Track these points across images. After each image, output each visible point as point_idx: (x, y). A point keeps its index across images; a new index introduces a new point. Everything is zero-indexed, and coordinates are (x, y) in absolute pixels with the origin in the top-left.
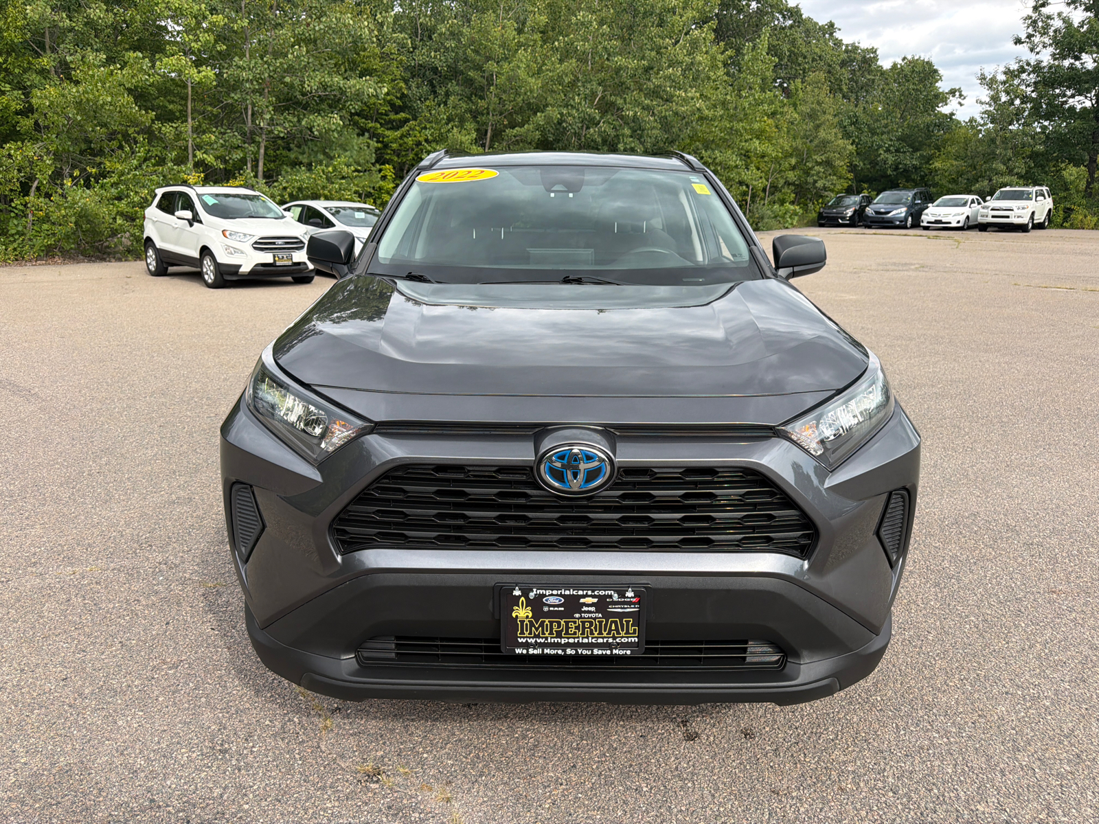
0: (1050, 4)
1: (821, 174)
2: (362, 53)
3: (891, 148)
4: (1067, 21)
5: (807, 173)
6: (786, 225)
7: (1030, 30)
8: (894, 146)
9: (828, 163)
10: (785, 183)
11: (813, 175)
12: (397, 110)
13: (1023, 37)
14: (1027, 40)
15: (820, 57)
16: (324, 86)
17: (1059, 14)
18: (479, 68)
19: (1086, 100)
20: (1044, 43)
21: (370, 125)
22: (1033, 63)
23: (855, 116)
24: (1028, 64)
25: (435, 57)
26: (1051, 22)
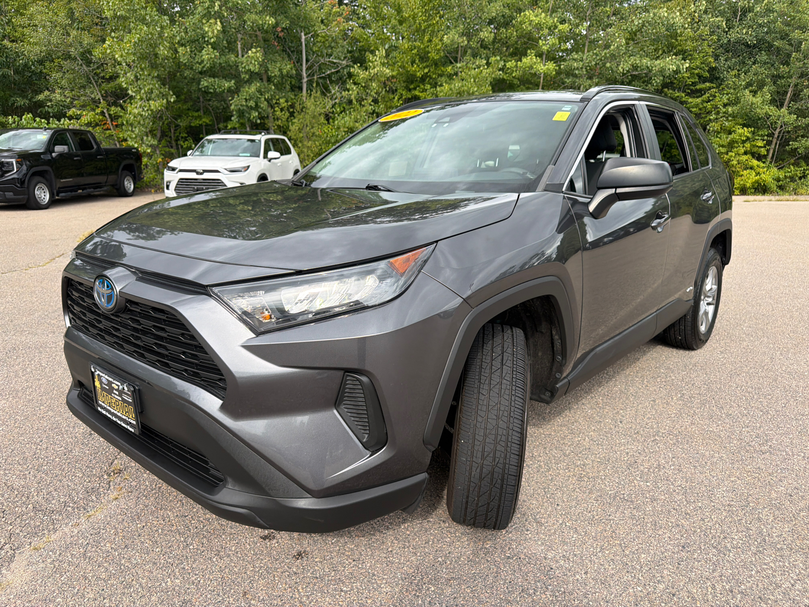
2: (679, 38)
12: (703, 80)
16: (635, 67)
18: (784, 36)
21: (676, 95)
25: (747, 33)
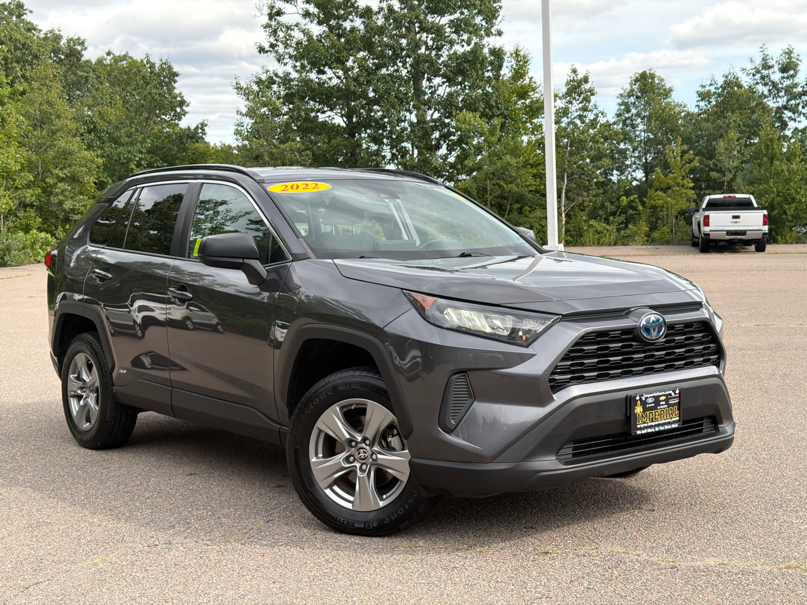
0: (285, 14)
1: (67, 193)
3: (143, 162)
4: (306, 33)
5: (48, 191)
6: (39, 258)
7: (272, 40)
8: (145, 159)
9: (73, 179)
10: (20, 204)
11: (57, 194)
13: (267, 46)
14: (271, 49)
15: (23, 45)
17: (297, 25)
19: (336, 117)
20: (289, 54)
22: (281, 74)
23: (93, 122)
24: (276, 75)
26: (293, 33)
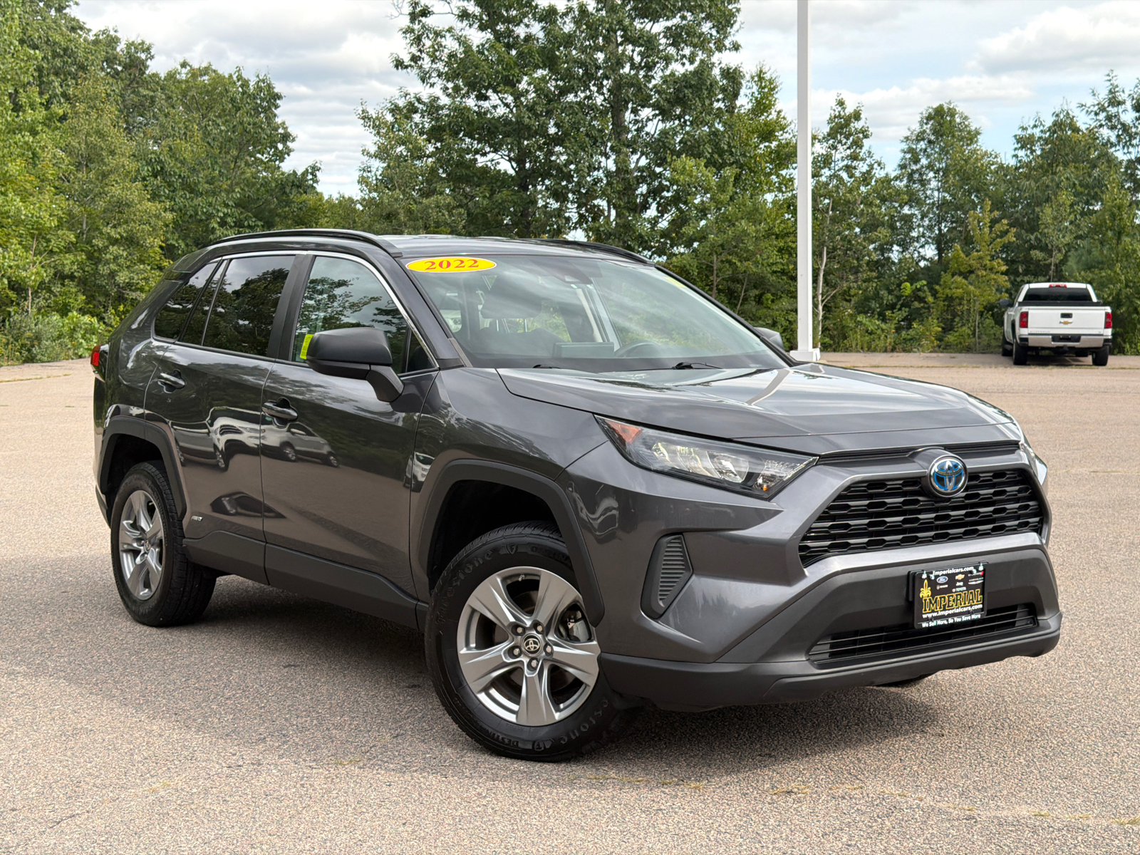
0: (433, 13)
1: (121, 261)
3: (229, 220)
4: (462, 41)
5: (94, 257)
6: (81, 351)
7: (414, 50)
8: (232, 216)
9: (130, 241)
10: (55, 274)
11: (107, 262)
13: (406, 59)
14: (413, 64)
15: (65, 50)
17: (449, 30)
20: (438, 71)
22: (425, 99)
23: (160, 162)
24: (419, 100)
26: (444, 42)
